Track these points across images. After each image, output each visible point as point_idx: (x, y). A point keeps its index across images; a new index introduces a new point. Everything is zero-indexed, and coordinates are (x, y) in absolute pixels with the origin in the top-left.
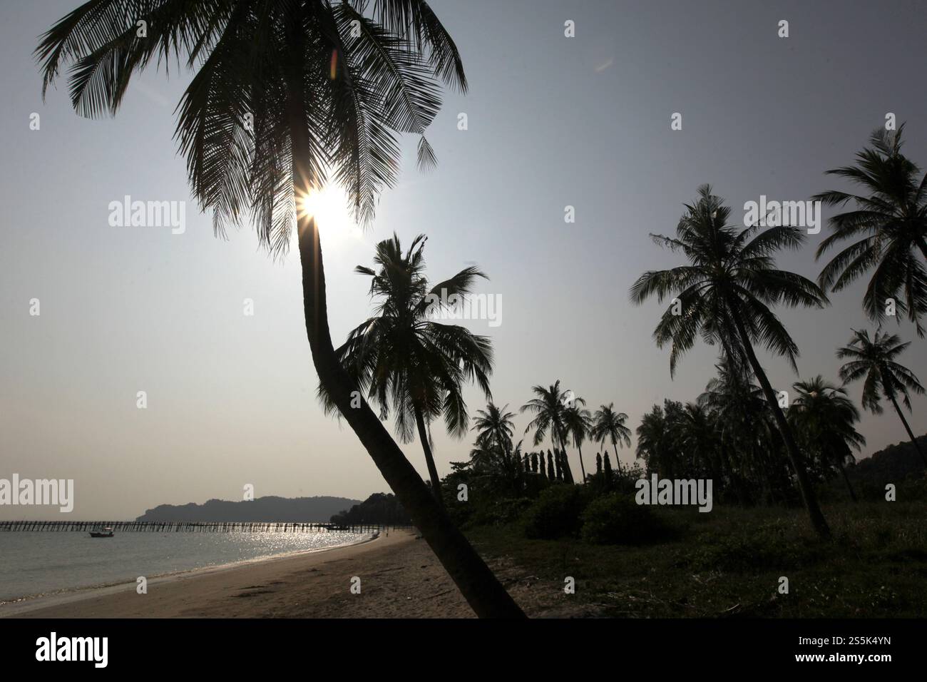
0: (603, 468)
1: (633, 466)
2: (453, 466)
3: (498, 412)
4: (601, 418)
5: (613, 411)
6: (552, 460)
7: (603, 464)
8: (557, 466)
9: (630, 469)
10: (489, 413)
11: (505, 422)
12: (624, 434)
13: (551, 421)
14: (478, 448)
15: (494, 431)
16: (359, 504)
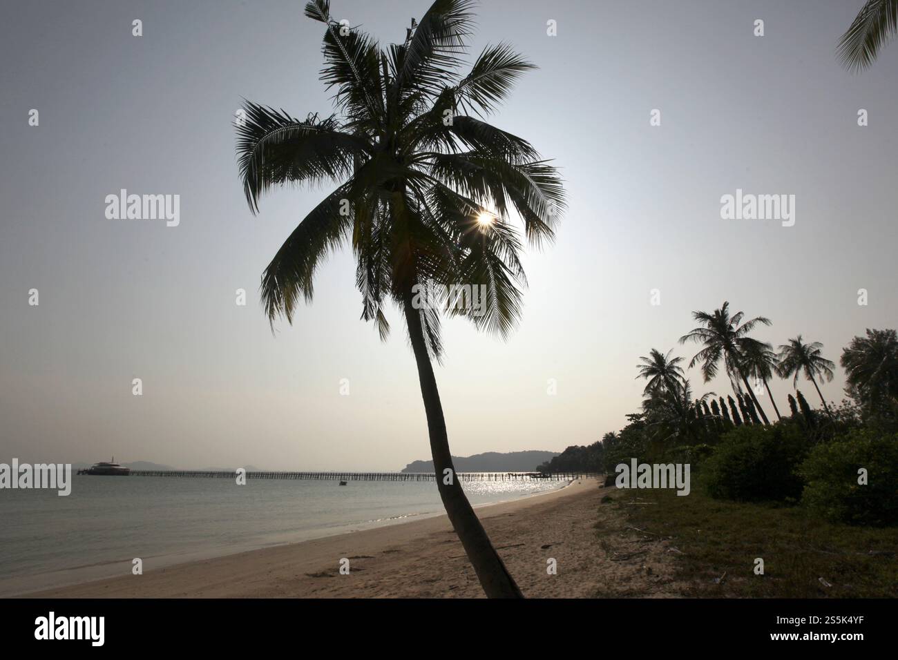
0: (799, 410)
1: (842, 404)
2: (629, 418)
3: (663, 358)
4: (789, 352)
5: (803, 343)
6: (734, 406)
7: (798, 405)
8: (741, 410)
9: (838, 408)
10: (653, 360)
11: (673, 367)
12: (824, 367)
13: (723, 351)
14: (648, 397)
15: (662, 377)
16: (558, 456)
